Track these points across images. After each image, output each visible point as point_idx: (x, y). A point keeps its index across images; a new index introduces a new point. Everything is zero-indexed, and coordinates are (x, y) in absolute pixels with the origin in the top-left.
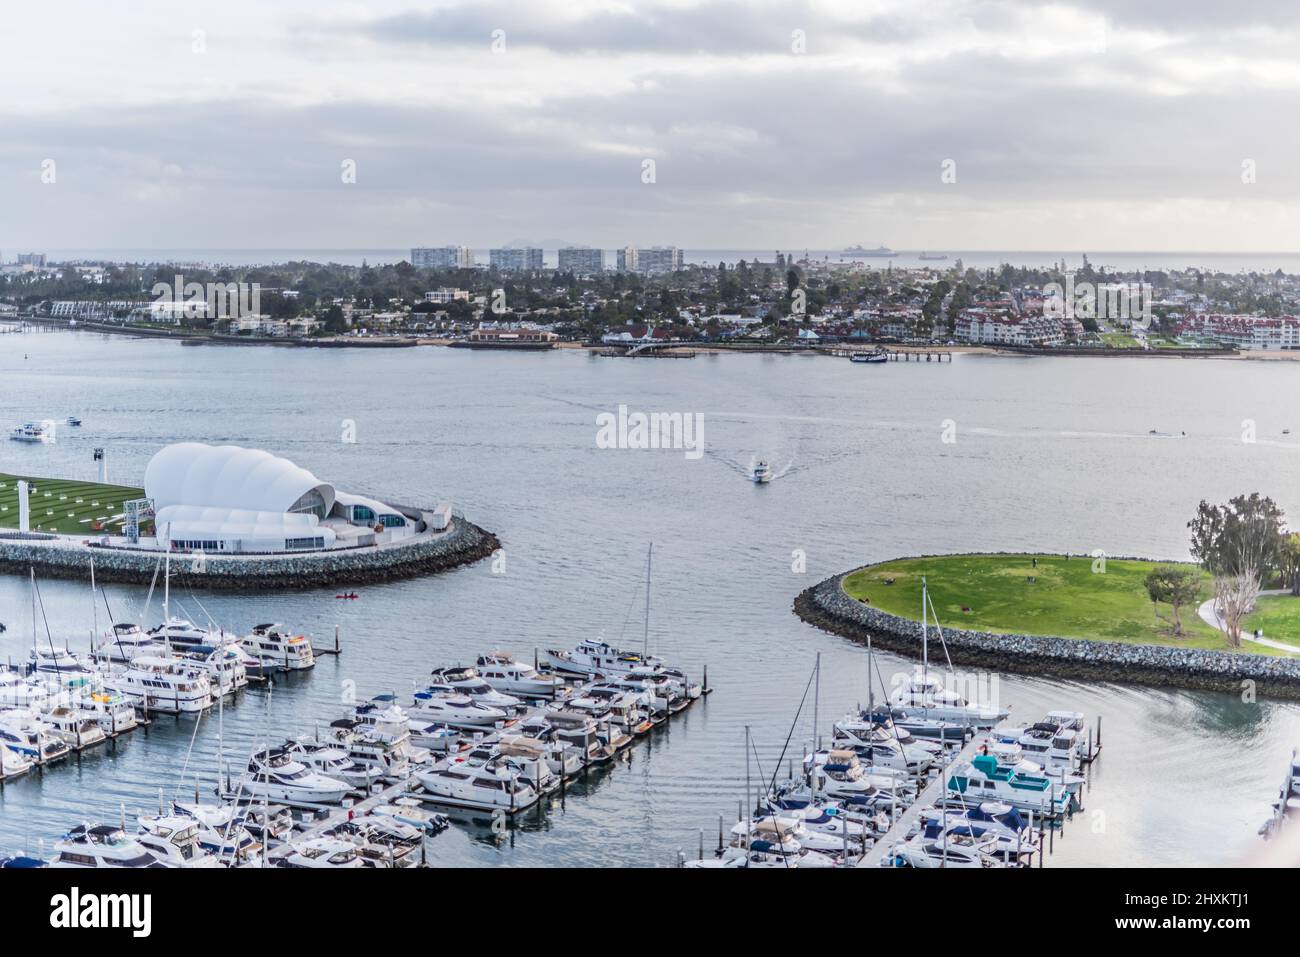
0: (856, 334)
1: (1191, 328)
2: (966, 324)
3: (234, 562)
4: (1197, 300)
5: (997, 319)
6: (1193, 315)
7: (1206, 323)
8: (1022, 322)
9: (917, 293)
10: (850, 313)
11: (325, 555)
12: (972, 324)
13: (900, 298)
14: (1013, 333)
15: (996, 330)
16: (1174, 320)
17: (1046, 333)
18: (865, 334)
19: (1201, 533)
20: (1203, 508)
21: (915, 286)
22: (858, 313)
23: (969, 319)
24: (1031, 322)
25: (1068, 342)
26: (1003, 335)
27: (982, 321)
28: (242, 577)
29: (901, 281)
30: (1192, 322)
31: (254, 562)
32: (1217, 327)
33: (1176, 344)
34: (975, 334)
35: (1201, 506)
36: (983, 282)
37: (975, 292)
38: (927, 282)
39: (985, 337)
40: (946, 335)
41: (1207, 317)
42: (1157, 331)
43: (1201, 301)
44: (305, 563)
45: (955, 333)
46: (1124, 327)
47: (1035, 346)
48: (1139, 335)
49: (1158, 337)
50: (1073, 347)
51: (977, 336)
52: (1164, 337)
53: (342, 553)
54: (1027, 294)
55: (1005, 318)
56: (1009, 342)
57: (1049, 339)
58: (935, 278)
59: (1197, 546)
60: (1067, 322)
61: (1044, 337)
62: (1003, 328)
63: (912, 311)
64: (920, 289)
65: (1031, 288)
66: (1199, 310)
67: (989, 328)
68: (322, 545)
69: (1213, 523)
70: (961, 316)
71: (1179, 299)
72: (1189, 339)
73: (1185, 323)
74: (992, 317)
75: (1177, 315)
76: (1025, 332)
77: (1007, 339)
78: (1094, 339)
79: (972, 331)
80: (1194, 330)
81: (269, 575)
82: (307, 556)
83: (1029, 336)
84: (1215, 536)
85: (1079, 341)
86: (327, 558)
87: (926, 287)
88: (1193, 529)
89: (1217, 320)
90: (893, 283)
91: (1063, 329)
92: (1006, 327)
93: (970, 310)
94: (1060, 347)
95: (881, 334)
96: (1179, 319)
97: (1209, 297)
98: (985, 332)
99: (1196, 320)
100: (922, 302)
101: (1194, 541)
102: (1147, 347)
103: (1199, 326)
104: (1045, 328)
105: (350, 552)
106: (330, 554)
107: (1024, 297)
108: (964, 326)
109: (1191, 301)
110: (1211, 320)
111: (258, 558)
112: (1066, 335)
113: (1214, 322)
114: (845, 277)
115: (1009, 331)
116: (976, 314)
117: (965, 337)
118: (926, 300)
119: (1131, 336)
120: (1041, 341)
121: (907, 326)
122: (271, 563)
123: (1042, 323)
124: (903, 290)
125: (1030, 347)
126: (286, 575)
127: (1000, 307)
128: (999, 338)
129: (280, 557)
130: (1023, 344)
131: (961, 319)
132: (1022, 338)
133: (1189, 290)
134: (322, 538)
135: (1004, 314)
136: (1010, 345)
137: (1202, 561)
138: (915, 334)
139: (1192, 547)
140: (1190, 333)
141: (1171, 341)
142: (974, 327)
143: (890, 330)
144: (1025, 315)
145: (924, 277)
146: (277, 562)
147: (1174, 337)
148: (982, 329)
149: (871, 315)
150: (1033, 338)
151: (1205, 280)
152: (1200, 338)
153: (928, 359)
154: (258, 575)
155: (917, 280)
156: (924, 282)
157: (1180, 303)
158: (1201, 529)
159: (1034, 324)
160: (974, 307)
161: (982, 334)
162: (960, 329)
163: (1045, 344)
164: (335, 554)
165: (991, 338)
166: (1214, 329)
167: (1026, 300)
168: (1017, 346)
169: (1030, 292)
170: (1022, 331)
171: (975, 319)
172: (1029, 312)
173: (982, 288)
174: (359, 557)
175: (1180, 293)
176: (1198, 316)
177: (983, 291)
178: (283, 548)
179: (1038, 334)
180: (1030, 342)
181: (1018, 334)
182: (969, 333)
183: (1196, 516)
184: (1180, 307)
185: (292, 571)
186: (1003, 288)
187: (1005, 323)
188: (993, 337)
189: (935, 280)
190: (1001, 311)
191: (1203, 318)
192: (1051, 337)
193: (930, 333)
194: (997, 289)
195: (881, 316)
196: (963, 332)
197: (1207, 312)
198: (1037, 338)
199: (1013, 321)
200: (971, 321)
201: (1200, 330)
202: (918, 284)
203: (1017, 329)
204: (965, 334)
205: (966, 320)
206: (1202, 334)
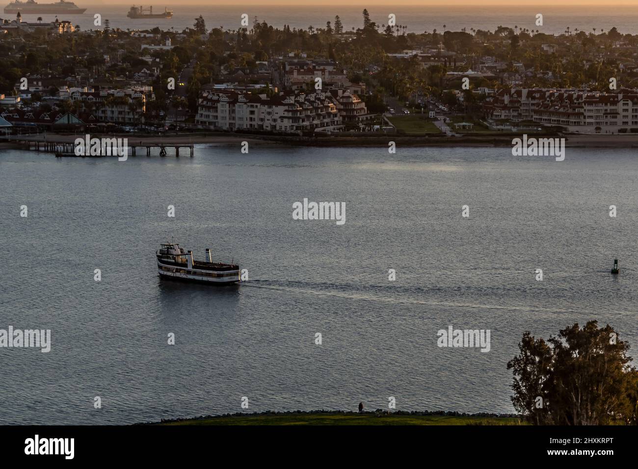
0: (63, 120)
1: (505, 108)
2: (212, 105)
4: (511, 71)
5: (253, 99)
6: (507, 91)
7: (523, 99)
8: (286, 101)
9: (145, 63)
10: (54, 92)
12: (219, 105)
13: (122, 71)
14: (276, 116)
15: (252, 112)
16: (483, 97)
17: (319, 115)
18: (75, 120)
19: (526, 376)
20: (527, 343)
21: (142, 54)
22: (65, 92)
23: (215, 98)
24: (297, 102)
25: (348, 128)
26: (262, 120)
27: (233, 100)
29: (122, 46)
30: (506, 99)
32: (538, 105)
33: (487, 128)
34: (224, 118)
35: (524, 341)
36: (232, 48)
37: (223, 61)
38: (157, 48)
39: (238, 123)
40: (185, 121)
41: (525, 92)
42: (461, 111)
43: (517, 71)
45: (197, 118)
46: (418, 106)
47: (305, 134)
48: (439, 117)
49: (463, 119)
50: (355, 136)
51: (228, 121)
52: (469, 119)
54: (291, 64)
55: (263, 96)
56: (269, 129)
57: (322, 125)
58: (169, 42)
59: (520, 393)
60: (345, 100)
61: (315, 122)
62: (262, 110)
63: (139, 89)
64: (148, 59)
65: (296, 56)
66: (513, 83)
67: (243, 111)
69: (540, 362)
70: (205, 95)
71: (489, 68)
72: (502, 122)
73: (496, 100)
74: (246, 95)
75: (487, 90)
76: (290, 115)
77: (267, 125)
78: (380, 124)
79: (219, 114)
80: (509, 109)
83: (295, 119)
84: (543, 379)
85: (362, 126)
87: (156, 54)
88: (516, 371)
89: (537, 95)
90: (112, 50)
91: (340, 110)
92: (265, 108)
93: (217, 86)
94: (336, 135)
95: (98, 120)
96: (489, 95)
97: (527, 66)
98: (237, 115)
99: (511, 96)
100: (151, 75)
101: (516, 387)
102: (449, 134)
103: (515, 105)
104: (317, 109)
107: (288, 68)
108: (208, 108)
109: (503, 71)
110: (530, 95)
112: (344, 117)
113: (534, 98)
114: (45, 42)
115: (269, 113)
116: (224, 91)
117: (210, 123)
118: (156, 72)
119: (428, 119)
120: (313, 127)
121: (132, 109)
123: (311, 103)
124: (125, 59)
125: (298, 135)
127: (257, 83)
128: (256, 123)
130: (289, 131)
131: (205, 99)
132: (287, 123)
133: (501, 57)
135: (262, 91)
136: (270, 133)
137: (527, 413)
138: (143, 120)
139: (514, 393)
140: (503, 114)
141: (479, 125)
142: (223, 108)
143: (109, 114)
144: (289, 92)
145: (154, 42)
147: (484, 119)
148: (234, 111)
149: (82, 94)
150: (301, 123)
151: (521, 43)
152: (516, 120)
153: (163, 155)
155: (143, 46)
156: (154, 47)
157: (490, 74)
158: (525, 370)
159: (301, 104)
160: (221, 82)
161: (234, 118)
162: (204, 112)
163: (316, 130)
165: (246, 124)
166: (535, 108)
167: (291, 72)
168: (280, 134)
169: (296, 61)
170: (286, 114)
171: (224, 98)
172: (294, 88)
173: (231, 56)
175: (489, 62)
176: (513, 91)
177: (233, 61)
179: (308, 117)
180: (297, 128)
181: (282, 118)
182: (216, 117)
183: (518, 353)
184: (490, 78)
186: (259, 56)
187: (264, 103)
188: (249, 122)
189: (169, 46)
190: (258, 86)
191: (519, 93)
192: (325, 120)
193: (163, 118)
194: (253, 56)
195: (96, 95)
196: (208, 116)
197: (525, 85)
198: (306, 123)
199: (275, 101)
200: (218, 101)
201: (516, 109)
202: (145, 52)
203: (280, 110)
204: (211, 119)
205: (211, 100)
206: (520, 115)
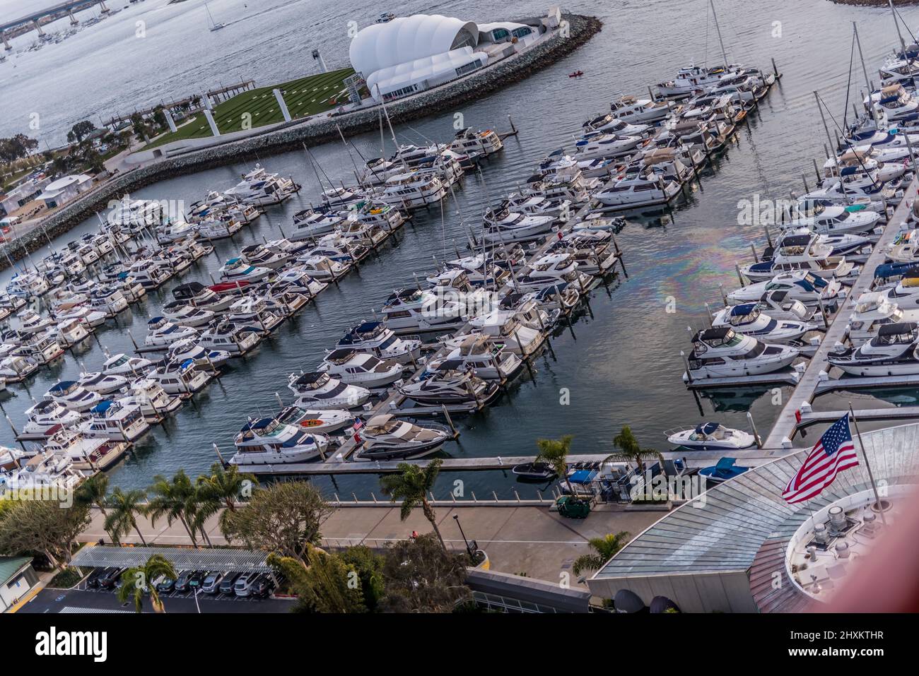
3: (427, 96)
11: (485, 71)
28: (436, 104)
31: (440, 91)
44: (474, 81)
53: (496, 65)
68: (481, 65)
81: (453, 97)
82: (473, 75)
86: (487, 73)
105: (501, 63)
106: (488, 69)
111: (442, 88)
122: (452, 88)
126: (464, 93)
129: (456, 82)
134: (479, 60)
146: (455, 86)
154: (446, 99)
164: (491, 68)
174: (508, 64)
178: (456, 76)
185: (467, 89)
